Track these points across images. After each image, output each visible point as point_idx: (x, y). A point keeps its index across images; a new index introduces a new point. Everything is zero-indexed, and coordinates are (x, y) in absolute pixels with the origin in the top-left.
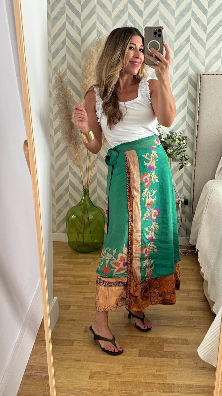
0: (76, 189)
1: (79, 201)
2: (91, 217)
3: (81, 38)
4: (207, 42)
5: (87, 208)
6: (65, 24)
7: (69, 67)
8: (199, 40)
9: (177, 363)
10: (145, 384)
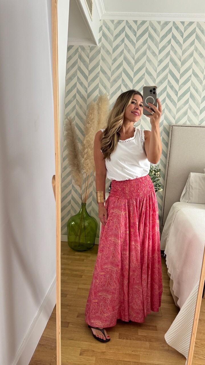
0: (76, 203)
1: (78, 212)
2: (86, 224)
3: (87, 94)
4: (177, 103)
5: (84, 217)
6: (76, 83)
7: (77, 114)
8: (172, 101)
9: (148, 345)
10: (123, 362)
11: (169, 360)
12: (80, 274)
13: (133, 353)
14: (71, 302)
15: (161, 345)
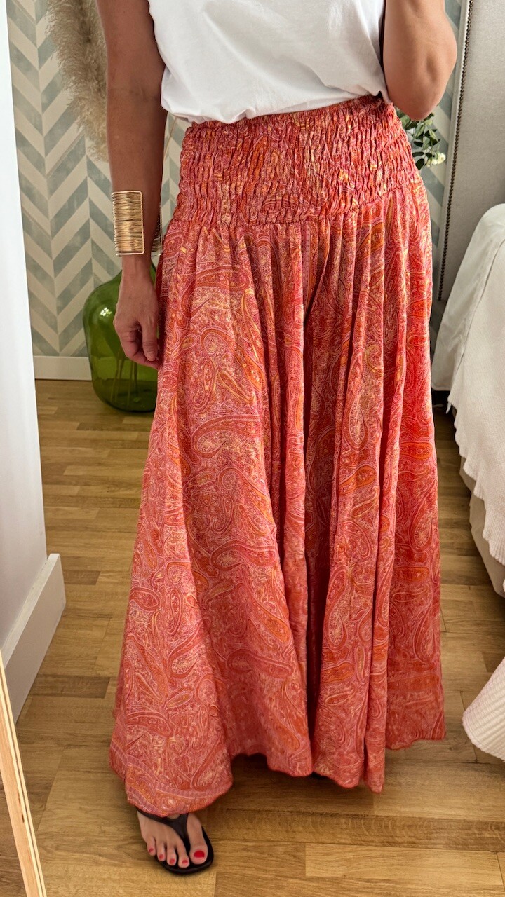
11: (482, 801)
14: (112, 603)
15: (449, 744)
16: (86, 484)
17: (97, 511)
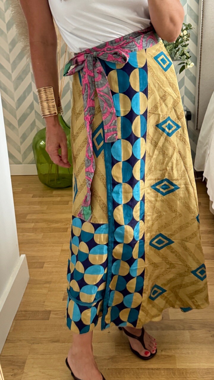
9: (189, 336)
10: (147, 371)
12: (64, 227)
13: (163, 353)
14: (51, 276)
16: (37, 222)
17: (42, 234)
